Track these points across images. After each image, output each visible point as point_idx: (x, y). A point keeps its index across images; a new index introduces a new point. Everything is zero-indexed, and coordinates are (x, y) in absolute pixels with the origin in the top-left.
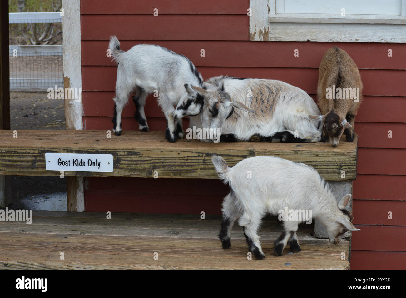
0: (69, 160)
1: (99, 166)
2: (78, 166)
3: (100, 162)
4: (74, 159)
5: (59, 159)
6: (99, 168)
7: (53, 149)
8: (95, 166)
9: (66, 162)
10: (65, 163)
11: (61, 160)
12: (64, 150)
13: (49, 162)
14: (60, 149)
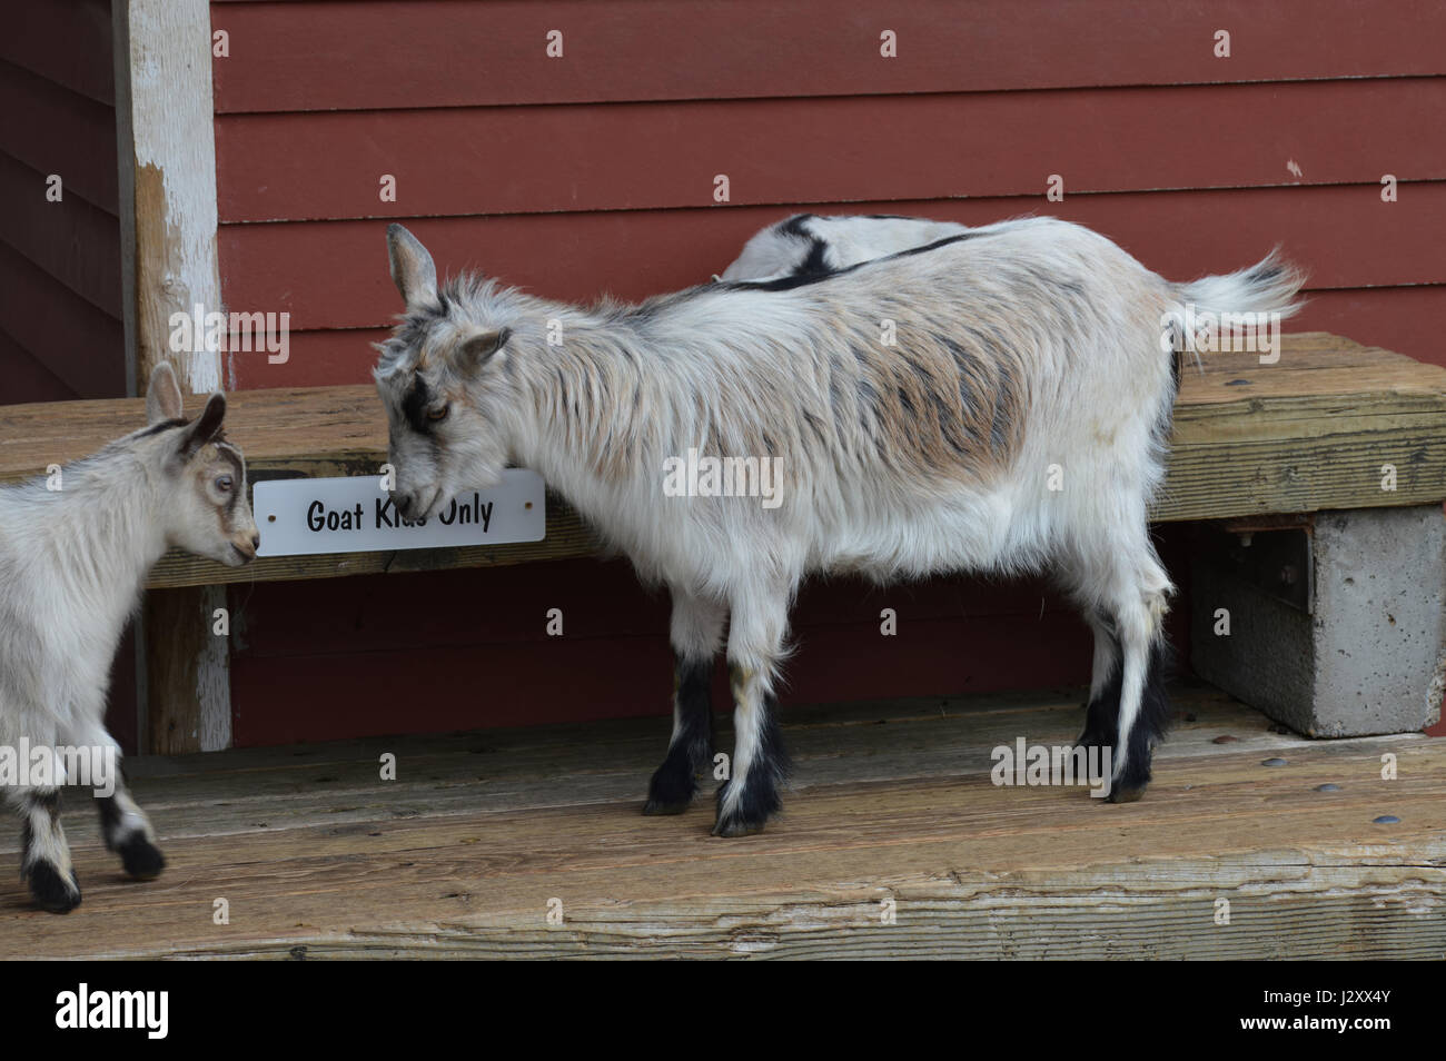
0: (358, 506)
1: (487, 519)
2: (397, 525)
3: (491, 505)
4: (378, 501)
5: (316, 503)
6: (485, 530)
7: (287, 462)
8: (468, 521)
9: (346, 513)
10: (341, 521)
11: (321, 510)
12: (337, 462)
13: (272, 519)
14: (318, 462)
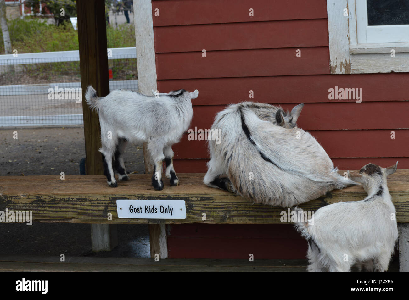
0: (141, 207)
1: (172, 212)
2: (150, 212)
3: (172, 209)
4: (145, 206)
5: (131, 206)
6: (172, 215)
7: (124, 195)
8: (167, 212)
9: (138, 209)
10: (137, 210)
11: (132, 208)
12: (135, 196)
13: (121, 209)
14: (131, 196)
